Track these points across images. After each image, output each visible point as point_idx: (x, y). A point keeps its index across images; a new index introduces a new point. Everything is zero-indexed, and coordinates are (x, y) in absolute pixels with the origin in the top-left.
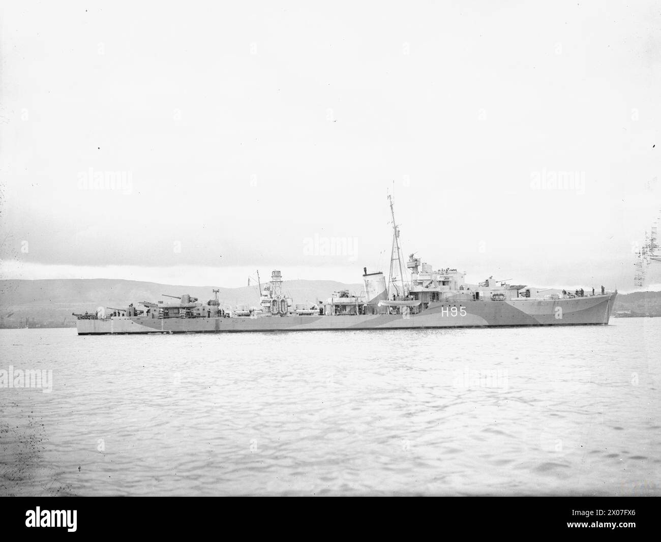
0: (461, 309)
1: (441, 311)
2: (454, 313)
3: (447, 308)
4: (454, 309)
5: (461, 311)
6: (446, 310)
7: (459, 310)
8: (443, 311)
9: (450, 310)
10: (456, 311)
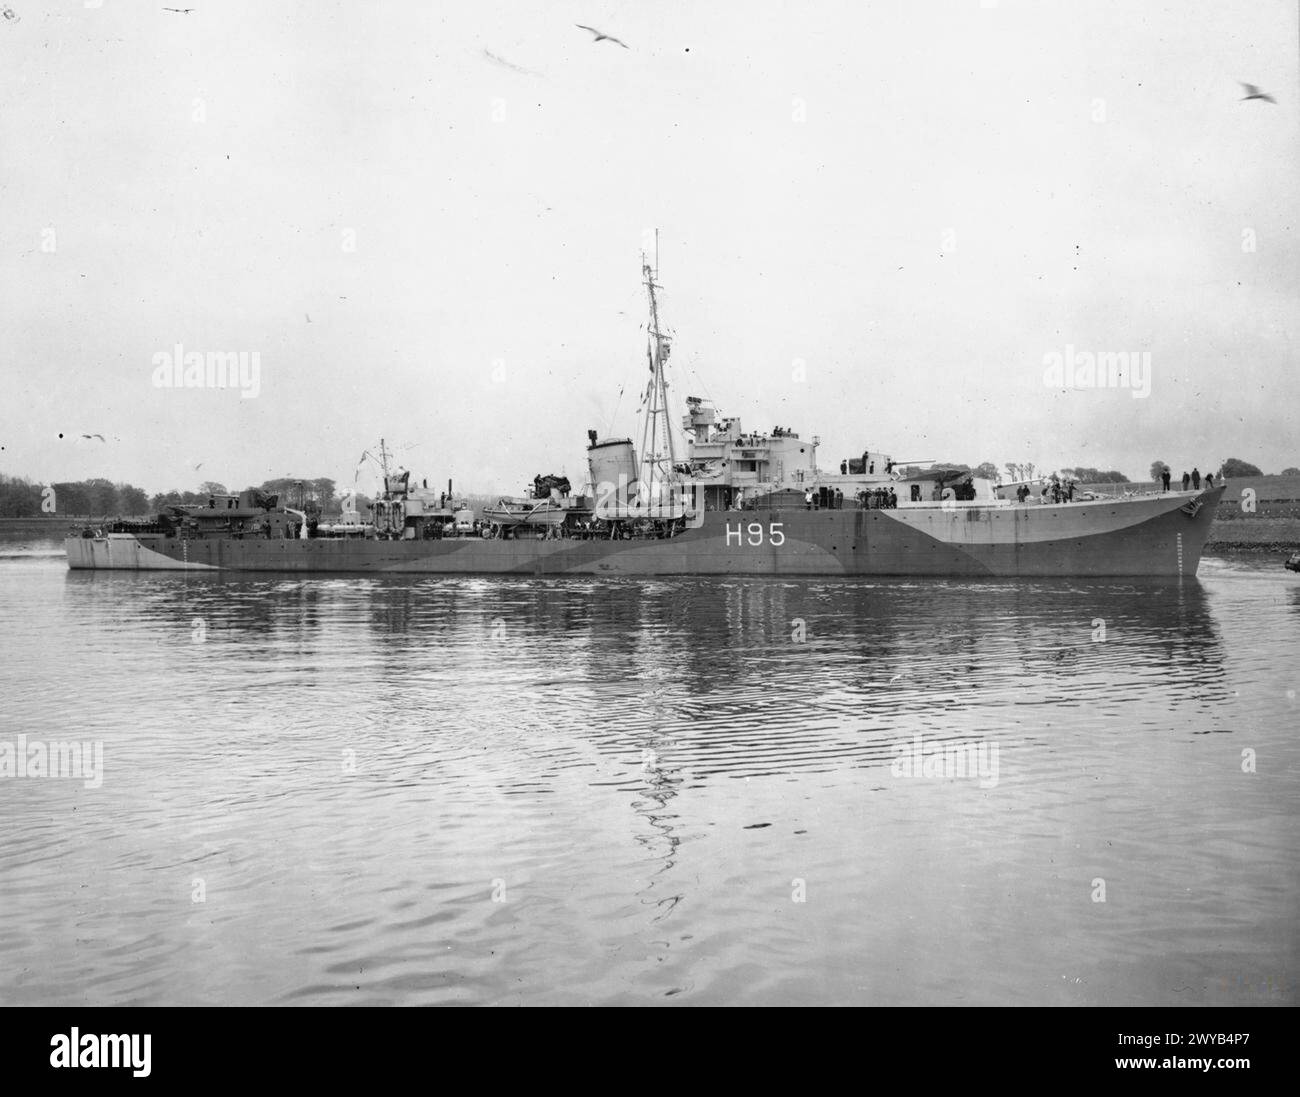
0: (772, 528)
1: (725, 534)
2: (755, 539)
3: (740, 525)
4: (755, 529)
5: (772, 533)
6: (737, 531)
7: (766, 531)
8: (729, 533)
9: (744, 530)
10: (760, 532)
